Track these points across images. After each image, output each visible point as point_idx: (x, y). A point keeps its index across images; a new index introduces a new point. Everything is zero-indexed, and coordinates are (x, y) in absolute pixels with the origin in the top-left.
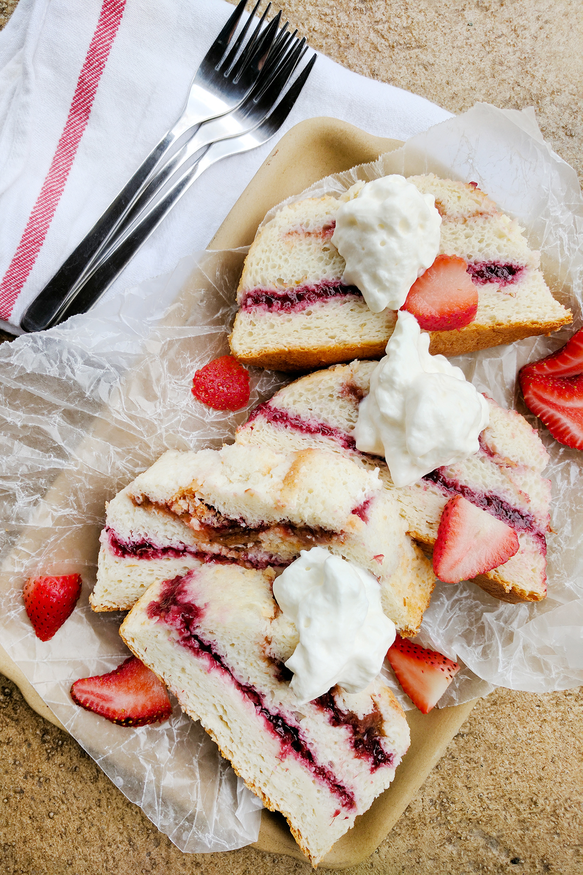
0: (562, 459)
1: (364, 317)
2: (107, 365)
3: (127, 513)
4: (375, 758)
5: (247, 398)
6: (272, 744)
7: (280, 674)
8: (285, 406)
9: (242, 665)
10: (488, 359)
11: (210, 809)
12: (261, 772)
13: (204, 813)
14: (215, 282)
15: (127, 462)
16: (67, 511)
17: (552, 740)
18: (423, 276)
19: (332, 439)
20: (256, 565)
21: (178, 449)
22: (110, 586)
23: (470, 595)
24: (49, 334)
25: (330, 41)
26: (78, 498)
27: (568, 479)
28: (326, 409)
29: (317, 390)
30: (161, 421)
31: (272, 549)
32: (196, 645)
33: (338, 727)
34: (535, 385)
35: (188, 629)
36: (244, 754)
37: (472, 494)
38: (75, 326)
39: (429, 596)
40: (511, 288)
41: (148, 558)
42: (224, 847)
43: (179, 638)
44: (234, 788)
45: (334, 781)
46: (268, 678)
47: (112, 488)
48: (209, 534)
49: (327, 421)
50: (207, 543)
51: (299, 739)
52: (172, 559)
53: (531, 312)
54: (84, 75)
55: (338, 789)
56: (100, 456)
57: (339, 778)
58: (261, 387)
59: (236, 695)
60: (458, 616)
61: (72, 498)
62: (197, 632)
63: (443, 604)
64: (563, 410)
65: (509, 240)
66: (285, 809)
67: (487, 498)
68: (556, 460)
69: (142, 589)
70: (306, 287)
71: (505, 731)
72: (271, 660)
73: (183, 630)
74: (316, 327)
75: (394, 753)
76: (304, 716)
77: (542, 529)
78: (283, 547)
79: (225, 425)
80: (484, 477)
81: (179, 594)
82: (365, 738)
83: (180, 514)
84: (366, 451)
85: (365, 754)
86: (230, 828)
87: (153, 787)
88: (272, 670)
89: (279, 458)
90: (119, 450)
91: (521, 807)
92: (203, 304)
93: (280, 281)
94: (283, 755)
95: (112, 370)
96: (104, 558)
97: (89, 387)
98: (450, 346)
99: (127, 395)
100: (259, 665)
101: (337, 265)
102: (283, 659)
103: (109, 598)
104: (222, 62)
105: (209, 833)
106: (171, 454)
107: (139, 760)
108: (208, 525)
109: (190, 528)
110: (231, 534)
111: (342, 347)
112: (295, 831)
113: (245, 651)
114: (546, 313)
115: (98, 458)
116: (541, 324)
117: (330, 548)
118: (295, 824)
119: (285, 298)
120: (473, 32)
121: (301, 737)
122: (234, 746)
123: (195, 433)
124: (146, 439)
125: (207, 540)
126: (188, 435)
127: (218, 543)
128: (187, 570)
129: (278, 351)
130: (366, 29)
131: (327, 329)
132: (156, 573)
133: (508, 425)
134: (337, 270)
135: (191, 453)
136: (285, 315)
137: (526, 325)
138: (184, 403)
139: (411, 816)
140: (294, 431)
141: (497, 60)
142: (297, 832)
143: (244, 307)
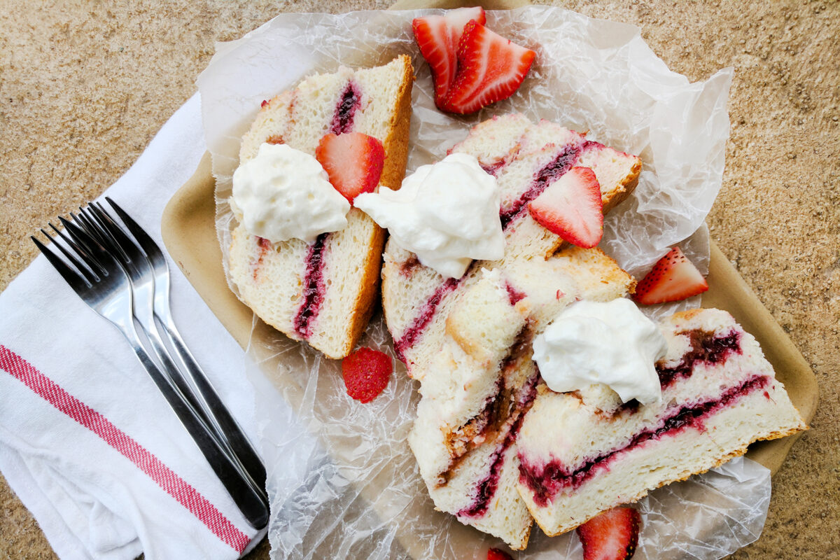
0: (526, 97)
1: (348, 236)
2: (318, 472)
3: (450, 494)
4: (730, 346)
5: (385, 356)
6: (689, 434)
7: (631, 409)
8: (403, 328)
9: (612, 440)
10: (419, 134)
11: (729, 502)
12: (710, 451)
13: (731, 509)
14: (276, 352)
15: (406, 477)
16: (432, 544)
17: (769, 181)
18: (329, 174)
19: (445, 297)
20: (531, 398)
21: (409, 431)
22: (508, 528)
23: (618, 217)
24: (275, 512)
25: (97, 177)
26: (423, 531)
27: (545, 98)
28: (417, 294)
29: (398, 297)
30: (380, 439)
31: (522, 381)
32: (582, 474)
33: (693, 372)
34: (454, 101)
35: (567, 477)
36: (690, 461)
37: (531, 192)
38: (274, 488)
39: (606, 257)
40: (364, 100)
41: (495, 488)
42: (766, 501)
43: (571, 488)
44: (718, 476)
45: (738, 388)
46: (631, 421)
47: (424, 498)
48: (491, 431)
49: (427, 296)
50: (499, 434)
51: (693, 409)
52: (502, 468)
53: (390, 90)
54: (59, 406)
55: (746, 388)
56: (393, 501)
57: (736, 384)
58: (379, 340)
59: (636, 453)
60: (633, 234)
61: (422, 536)
62: (571, 470)
63: (617, 245)
64: (484, 84)
65: (322, 89)
66: (749, 439)
67: (539, 180)
68: (526, 102)
69: (520, 502)
70: (306, 277)
71: (748, 220)
72: (617, 414)
73: (566, 482)
74: (343, 281)
75: (731, 329)
76: (674, 399)
77: (581, 141)
78: (524, 371)
79: (402, 383)
80: (520, 176)
81: (534, 473)
82: (710, 351)
83: (466, 450)
84: (463, 272)
85: (724, 354)
86: (751, 491)
87: (693, 547)
88: (626, 415)
89: (446, 348)
90: (394, 482)
91: (818, 227)
92: (291, 369)
93: (293, 298)
94: (701, 428)
95: (323, 468)
96: (483, 526)
97: (331, 493)
98: (397, 167)
99: (349, 462)
100: (618, 426)
101: (296, 244)
102: (618, 404)
103: (518, 532)
104: (86, 279)
105: (750, 510)
106: (412, 439)
107: (666, 552)
108: (484, 429)
109: (481, 445)
110: (498, 412)
111: (368, 264)
112: (771, 436)
113: (601, 434)
114: (396, 78)
115: (395, 503)
116: (404, 84)
117: (538, 333)
118: (764, 434)
119: (310, 299)
120: (129, 49)
121: (690, 407)
122: (680, 467)
123: (401, 412)
124: (392, 457)
125: (496, 433)
126: (400, 419)
127: (502, 424)
128: (517, 458)
129: (353, 321)
130: (97, 142)
131: (348, 271)
132: (510, 485)
133: (482, 139)
134: (300, 245)
135: (417, 422)
136: (324, 304)
137: (400, 98)
138: (371, 413)
139: (794, 326)
140: (427, 327)
141: (161, 36)
142: (773, 434)
143: (305, 337)
